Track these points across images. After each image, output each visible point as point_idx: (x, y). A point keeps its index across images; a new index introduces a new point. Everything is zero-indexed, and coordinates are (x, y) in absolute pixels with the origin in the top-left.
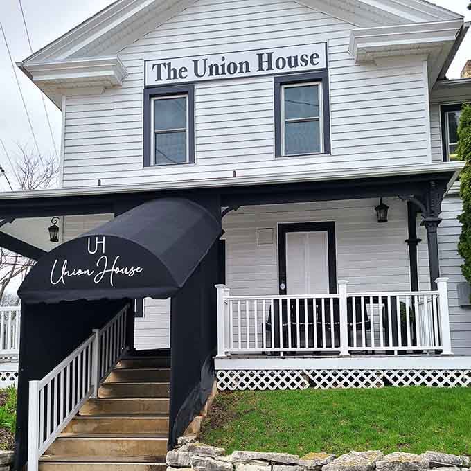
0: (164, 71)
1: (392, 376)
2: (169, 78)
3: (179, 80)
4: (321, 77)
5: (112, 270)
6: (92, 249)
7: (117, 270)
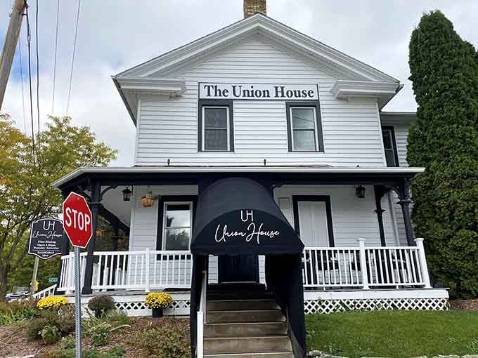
0: (212, 91)
1: (398, 303)
2: (216, 95)
3: (223, 97)
4: (315, 104)
5: (259, 233)
6: (245, 218)
7: (262, 233)
